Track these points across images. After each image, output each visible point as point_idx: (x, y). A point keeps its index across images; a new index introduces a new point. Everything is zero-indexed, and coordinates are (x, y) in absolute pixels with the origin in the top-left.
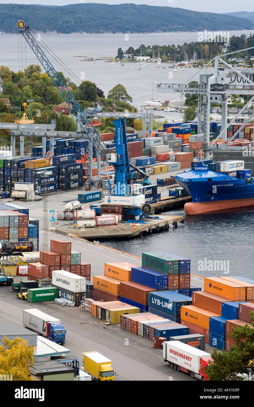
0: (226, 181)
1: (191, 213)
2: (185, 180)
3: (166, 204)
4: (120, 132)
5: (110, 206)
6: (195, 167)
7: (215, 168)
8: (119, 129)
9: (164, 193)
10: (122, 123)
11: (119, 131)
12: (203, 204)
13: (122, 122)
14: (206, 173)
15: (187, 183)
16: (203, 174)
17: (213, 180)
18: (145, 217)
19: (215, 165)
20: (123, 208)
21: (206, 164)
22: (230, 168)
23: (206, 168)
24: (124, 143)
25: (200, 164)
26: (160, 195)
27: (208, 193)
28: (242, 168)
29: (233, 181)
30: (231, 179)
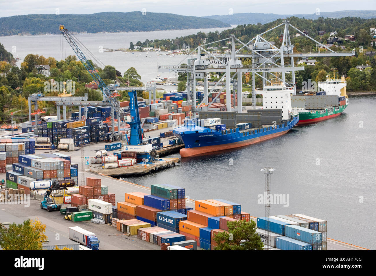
0: (209, 133)
1: (185, 156)
2: (180, 133)
3: (167, 150)
4: (133, 100)
5: (128, 153)
6: (186, 123)
7: (200, 124)
8: (132, 98)
9: (165, 142)
10: (134, 94)
11: (132, 100)
12: (193, 149)
13: (134, 93)
14: (194, 127)
15: (181, 135)
16: (192, 128)
17: (199, 132)
18: (153, 159)
19: (200, 121)
20: (137, 154)
21: (194, 121)
22: (211, 124)
23: (194, 124)
24: (136, 108)
25: (190, 122)
26: (162, 144)
27: (196, 141)
28: (219, 123)
29: (213, 133)
30: (212, 131)
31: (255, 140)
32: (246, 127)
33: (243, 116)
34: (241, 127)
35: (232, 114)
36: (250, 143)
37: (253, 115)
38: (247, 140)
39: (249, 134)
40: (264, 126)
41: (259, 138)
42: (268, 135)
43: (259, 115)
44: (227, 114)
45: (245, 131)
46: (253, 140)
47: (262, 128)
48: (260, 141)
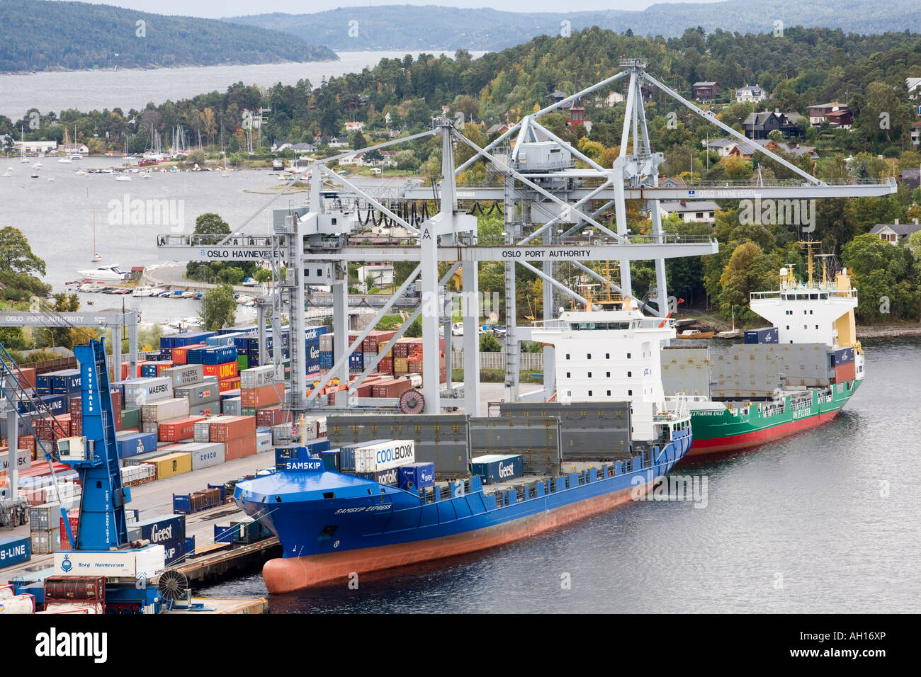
0: (372, 498)
1: (282, 588)
2: (263, 501)
3: (212, 566)
4: (94, 377)
5: (72, 581)
6: (286, 461)
7: (340, 464)
8: (90, 370)
10: (97, 355)
11: (90, 375)
12: (312, 561)
13: (96, 350)
14: (318, 477)
15: (270, 506)
16: (309, 480)
17: (337, 496)
18: (169, 605)
19: (338, 454)
20: (108, 586)
21: (313, 453)
22: (379, 462)
23: (318, 465)
24: (103, 409)
25: (300, 455)
26: (192, 540)
27: (325, 531)
28: (409, 461)
29: (389, 498)
30: (383, 490)
31: (538, 521)
32: (502, 474)
33: (488, 428)
34: (484, 472)
35: (456, 423)
36: (521, 533)
37: (526, 427)
38: (509, 522)
39: (518, 497)
40: (568, 468)
41: (553, 513)
42: (585, 503)
43: (551, 427)
44: (437, 424)
45: (499, 489)
46: (530, 520)
47: (561, 474)
48: (555, 524)
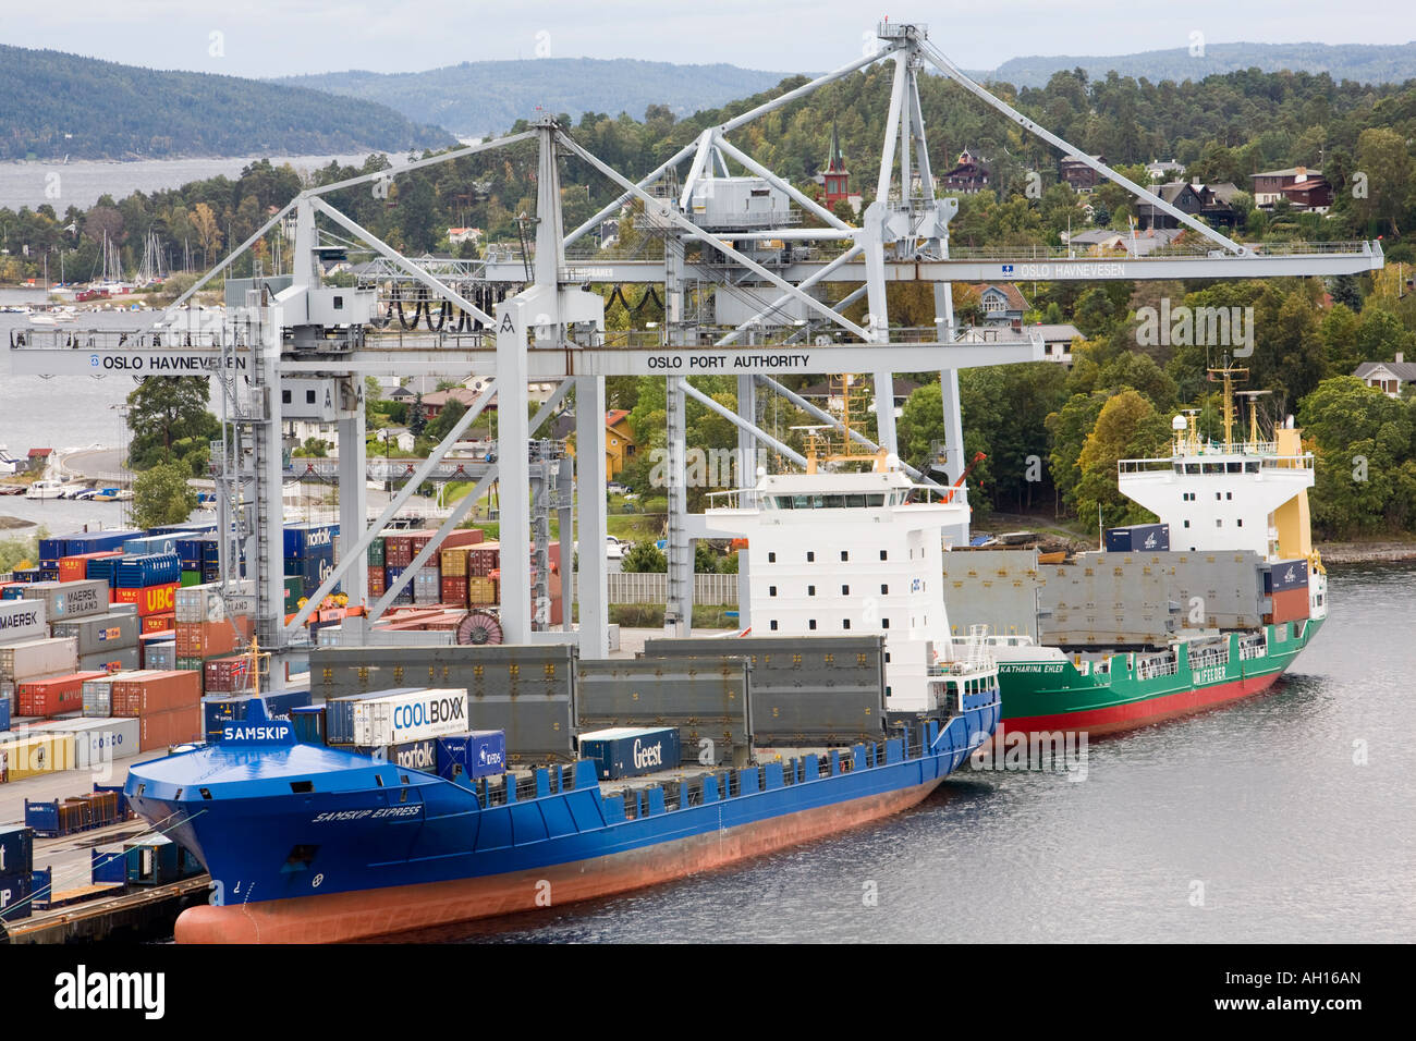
0: (383, 793)
2: (177, 797)
6: (223, 725)
7: (326, 730)
9: (67, 868)
12: (271, 912)
14: (283, 753)
15: (189, 807)
16: (265, 759)
17: (316, 789)
19: (323, 713)
21: (277, 712)
22: (399, 727)
23: (284, 731)
25: (250, 714)
26: (46, 877)
27: (295, 854)
28: (458, 727)
29: (418, 792)
30: (406, 779)
31: (706, 849)
32: (641, 759)
33: (617, 678)
34: (607, 759)
35: (549, 662)
36: (674, 869)
37: (688, 677)
38: (648, 849)
39: (668, 802)
40: (764, 757)
41: (734, 834)
42: (795, 819)
43: (733, 677)
44: (514, 662)
45: (632, 787)
46: (691, 846)
47: (751, 763)
48: (738, 855)
